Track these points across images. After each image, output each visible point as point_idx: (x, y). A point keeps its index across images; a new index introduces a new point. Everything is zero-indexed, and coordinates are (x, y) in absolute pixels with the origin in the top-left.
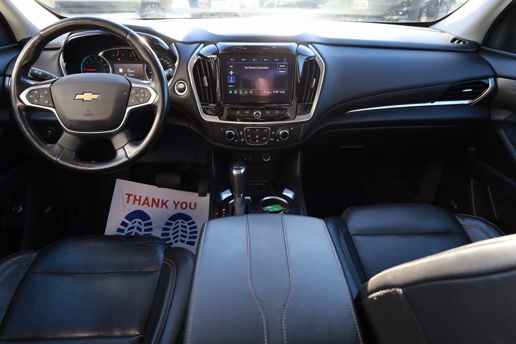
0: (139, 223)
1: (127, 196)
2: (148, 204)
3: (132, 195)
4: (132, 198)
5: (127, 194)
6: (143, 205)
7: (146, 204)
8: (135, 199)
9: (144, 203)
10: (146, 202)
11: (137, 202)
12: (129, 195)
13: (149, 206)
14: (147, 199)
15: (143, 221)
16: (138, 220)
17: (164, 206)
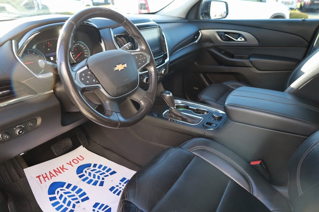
0: (61, 190)
1: (38, 178)
2: (53, 175)
3: (40, 176)
4: (41, 178)
5: (37, 177)
6: (51, 178)
7: (52, 176)
8: (44, 178)
9: (51, 177)
10: (52, 175)
11: (46, 179)
12: (39, 177)
13: (55, 176)
14: (50, 172)
15: (63, 187)
16: (59, 189)
17: (64, 170)
